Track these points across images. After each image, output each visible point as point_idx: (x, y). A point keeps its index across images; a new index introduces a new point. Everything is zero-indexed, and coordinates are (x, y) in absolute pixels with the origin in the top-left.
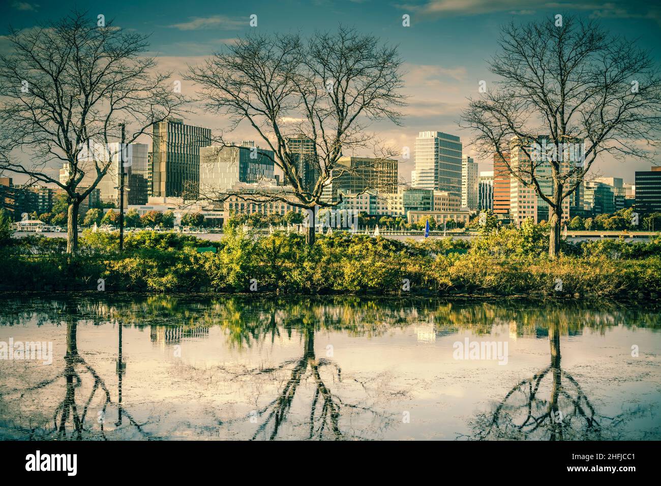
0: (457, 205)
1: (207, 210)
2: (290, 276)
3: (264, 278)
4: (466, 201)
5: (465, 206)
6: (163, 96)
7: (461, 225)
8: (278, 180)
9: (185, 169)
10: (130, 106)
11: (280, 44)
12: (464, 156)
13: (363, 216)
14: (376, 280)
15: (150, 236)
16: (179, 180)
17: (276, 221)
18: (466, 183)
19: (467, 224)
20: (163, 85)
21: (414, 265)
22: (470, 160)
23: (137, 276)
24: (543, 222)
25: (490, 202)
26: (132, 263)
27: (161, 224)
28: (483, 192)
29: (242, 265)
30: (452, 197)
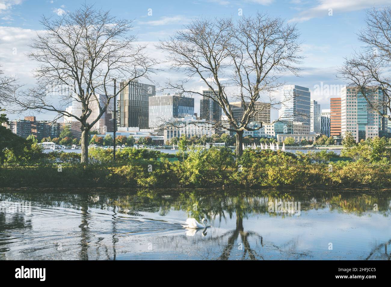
0: (308, 130)
1: (154, 135)
2: (232, 176)
3: (214, 178)
4: (313, 127)
5: (312, 131)
6: (142, 60)
7: (310, 143)
8: (196, 116)
9: (140, 110)
10: (121, 67)
11: (218, 25)
12: (312, 100)
13: (250, 138)
14: (290, 179)
15: (132, 151)
16: (136, 116)
17: (196, 141)
18: (313, 117)
19: (314, 142)
20: (141, 53)
21: (315, 169)
22: (315, 103)
23: (130, 177)
24: (362, 140)
25: (328, 129)
26: (127, 169)
27: (126, 143)
28: (324, 122)
29: (199, 170)
30: (305, 125)
